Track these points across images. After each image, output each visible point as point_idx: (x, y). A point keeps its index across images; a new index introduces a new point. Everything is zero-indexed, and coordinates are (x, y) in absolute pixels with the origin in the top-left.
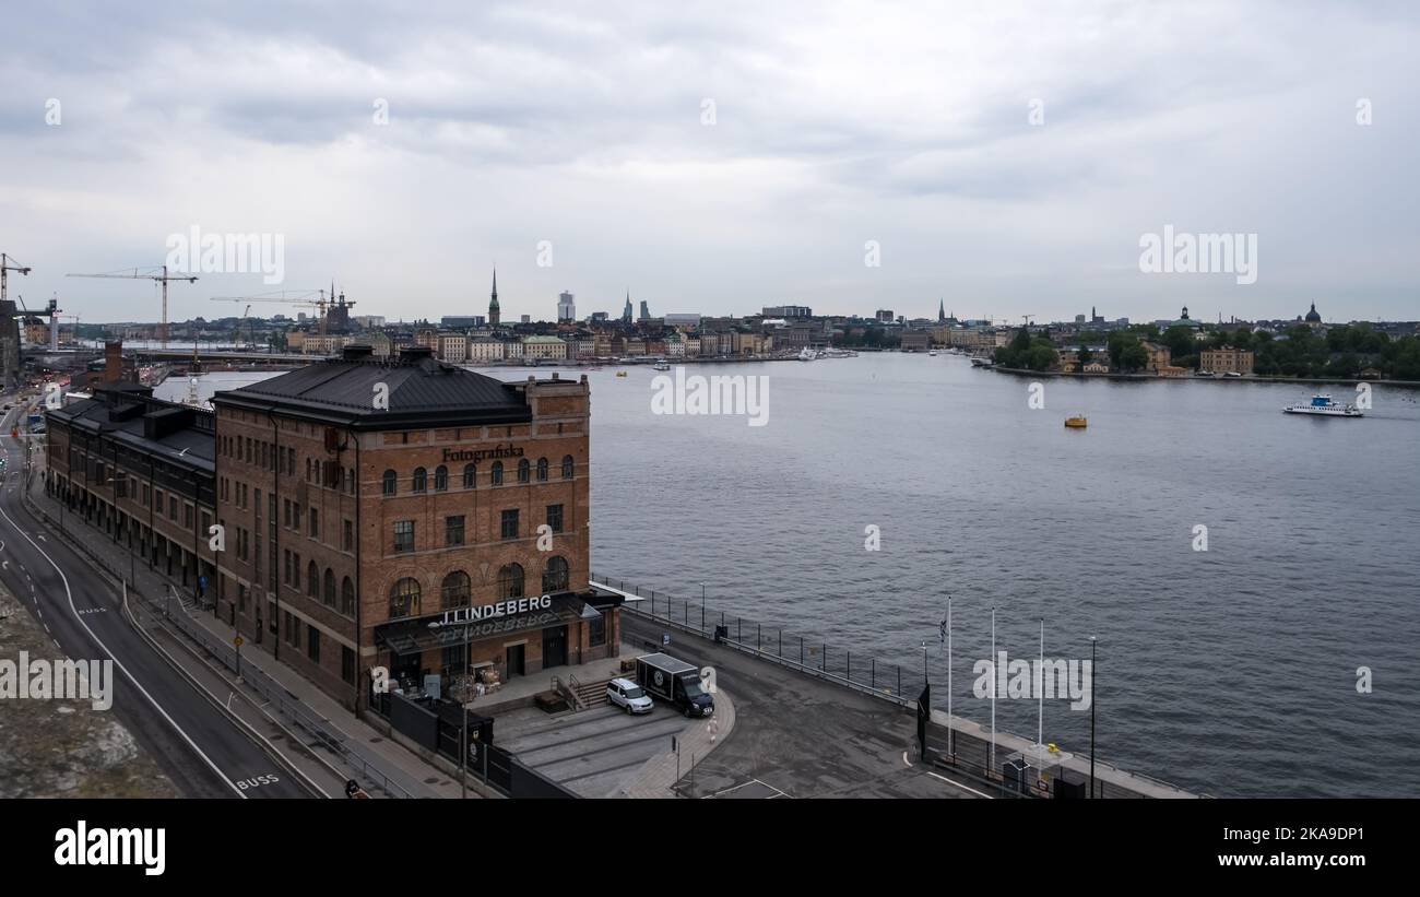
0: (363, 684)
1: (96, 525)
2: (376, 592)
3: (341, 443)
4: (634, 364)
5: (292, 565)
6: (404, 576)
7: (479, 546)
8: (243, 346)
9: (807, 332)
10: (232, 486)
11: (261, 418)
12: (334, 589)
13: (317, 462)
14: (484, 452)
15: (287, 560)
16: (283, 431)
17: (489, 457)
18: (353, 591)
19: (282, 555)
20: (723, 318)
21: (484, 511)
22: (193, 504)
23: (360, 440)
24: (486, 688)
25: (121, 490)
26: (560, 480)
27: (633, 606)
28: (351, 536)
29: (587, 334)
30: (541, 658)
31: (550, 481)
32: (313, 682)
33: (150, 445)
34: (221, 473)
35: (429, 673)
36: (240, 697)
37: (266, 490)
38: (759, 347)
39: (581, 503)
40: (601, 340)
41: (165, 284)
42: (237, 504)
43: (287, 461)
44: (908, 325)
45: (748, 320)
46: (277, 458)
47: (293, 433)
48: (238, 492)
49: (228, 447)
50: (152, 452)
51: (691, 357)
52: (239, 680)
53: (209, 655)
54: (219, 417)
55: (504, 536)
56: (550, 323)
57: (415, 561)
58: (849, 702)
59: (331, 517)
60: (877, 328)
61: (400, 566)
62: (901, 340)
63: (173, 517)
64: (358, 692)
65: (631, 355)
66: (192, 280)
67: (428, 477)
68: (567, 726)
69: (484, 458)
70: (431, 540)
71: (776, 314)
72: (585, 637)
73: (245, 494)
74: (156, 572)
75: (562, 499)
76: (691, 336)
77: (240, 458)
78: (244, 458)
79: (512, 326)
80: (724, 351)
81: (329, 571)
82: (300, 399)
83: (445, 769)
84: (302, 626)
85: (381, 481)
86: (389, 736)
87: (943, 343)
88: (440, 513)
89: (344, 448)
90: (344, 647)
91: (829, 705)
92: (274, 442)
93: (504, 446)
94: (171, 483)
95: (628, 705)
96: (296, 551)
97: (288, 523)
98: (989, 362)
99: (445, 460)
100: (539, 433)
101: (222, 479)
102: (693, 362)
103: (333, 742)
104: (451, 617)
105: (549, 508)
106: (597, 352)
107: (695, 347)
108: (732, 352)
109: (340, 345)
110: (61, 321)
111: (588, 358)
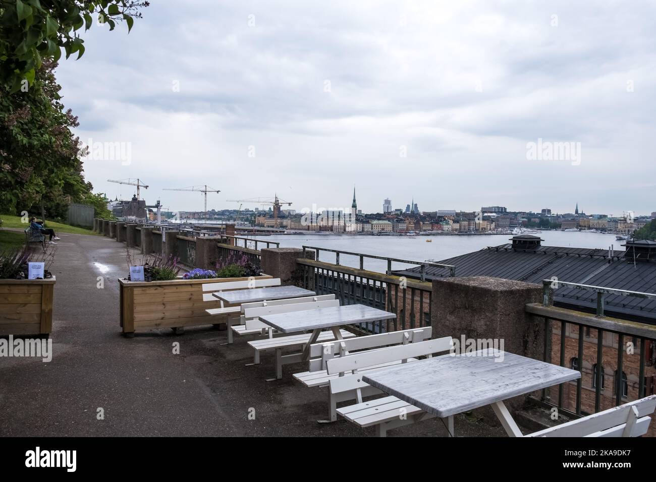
4: (428, 235)
9: (508, 220)
29: (401, 220)
38: (489, 228)
40: (409, 223)
41: (206, 194)
51: (456, 232)
56: (382, 214)
60: (544, 218)
62: (561, 224)
65: (425, 230)
66: (218, 192)
71: (490, 211)
76: (455, 221)
79: (364, 216)
80: (472, 229)
87: (585, 227)
106: (407, 229)
107: (457, 227)
108: (476, 230)
109: (282, 223)
110: (161, 210)
111: (404, 232)
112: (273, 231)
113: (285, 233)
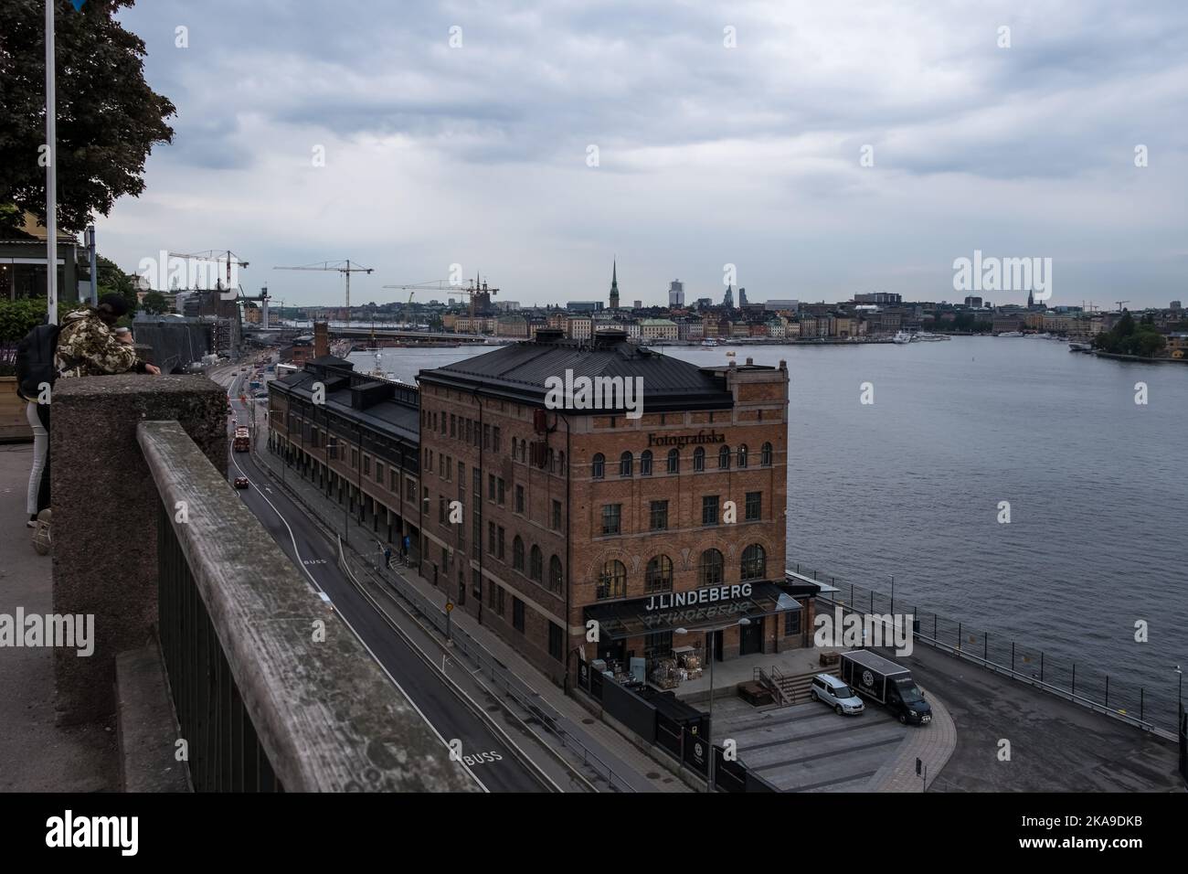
0: (572, 662)
1: (311, 480)
2: (585, 573)
3: (550, 426)
4: (740, 345)
5: (496, 536)
6: (611, 558)
7: (681, 531)
8: (407, 326)
9: (898, 317)
10: (436, 458)
11: (464, 397)
12: (541, 565)
13: (524, 442)
14: (687, 437)
15: (492, 531)
16: (489, 410)
17: (692, 443)
18: (561, 570)
19: (486, 526)
20: (818, 304)
21: (686, 496)
22: (398, 471)
23: (570, 422)
24: (689, 674)
25: (334, 454)
26: (759, 467)
27: (829, 597)
28: (560, 515)
29: (696, 318)
30: (738, 645)
31: (749, 468)
32: (517, 651)
33: (357, 415)
34: (424, 445)
35: (633, 656)
36: (453, 661)
37: (471, 464)
38: (854, 331)
39: (779, 491)
40: (709, 323)
41: (348, 275)
42: (441, 475)
43: (491, 438)
44: (998, 312)
45: (842, 305)
46: (482, 434)
47: (498, 412)
48: (441, 463)
49: (432, 422)
50: (361, 421)
51: (792, 340)
52: (450, 643)
53: (419, 614)
54: (423, 393)
55: (705, 521)
56: (663, 308)
57: (621, 544)
58: (1081, 721)
59: (538, 495)
60: (966, 313)
61: (607, 549)
62: (992, 325)
63: (380, 480)
64: (567, 670)
65: (736, 336)
66: (369, 271)
67: (634, 462)
68: (776, 723)
69: (687, 443)
70: (636, 524)
71: (869, 300)
72: (781, 626)
73: (449, 466)
74: (364, 527)
75: (762, 487)
76: (791, 320)
77: (444, 431)
78: (448, 432)
79: (630, 311)
80: (822, 333)
81: (535, 547)
82: (503, 379)
83: (665, 764)
84: (506, 597)
85: (591, 464)
86: (600, 718)
87: (1034, 328)
88: (645, 497)
89: (553, 430)
90: (551, 623)
91: (1056, 721)
92: (478, 420)
93: (707, 432)
94: (377, 450)
95: (838, 705)
96: (501, 524)
97: (492, 496)
98: (1088, 347)
99: (650, 445)
100: (739, 420)
101: (426, 449)
102: (793, 344)
103: (548, 720)
104: (657, 602)
105: (748, 495)
106: (705, 335)
107: (795, 330)
108: (830, 335)
109: (485, 325)
110: (270, 305)
111: (698, 339)
112: (465, 340)
113: (486, 342)
